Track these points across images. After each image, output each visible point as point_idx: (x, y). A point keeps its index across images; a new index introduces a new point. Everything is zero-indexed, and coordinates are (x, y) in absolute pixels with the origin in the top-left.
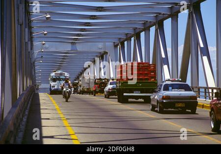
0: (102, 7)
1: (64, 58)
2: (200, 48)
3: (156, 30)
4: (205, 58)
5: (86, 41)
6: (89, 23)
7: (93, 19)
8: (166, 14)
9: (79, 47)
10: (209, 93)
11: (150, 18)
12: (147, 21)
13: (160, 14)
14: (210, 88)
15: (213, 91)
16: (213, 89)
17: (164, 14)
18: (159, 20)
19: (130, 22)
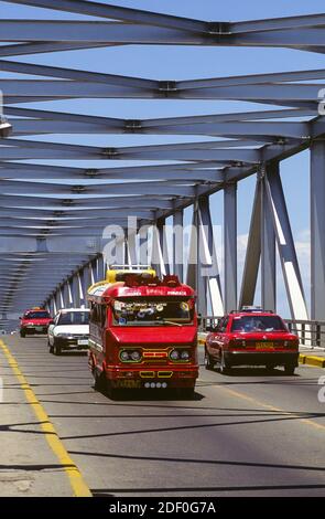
0: (95, 170)
1: (24, 265)
2: (280, 246)
3: (195, 213)
4: (289, 266)
5: (66, 234)
6: (70, 200)
7: (79, 192)
8: (214, 183)
9: (52, 246)
10: (296, 330)
11: (184, 189)
12: (178, 197)
13: (203, 182)
14: (299, 322)
15: (303, 327)
16: (303, 323)
17: (210, 183)
18: (200, 193)
19: (146, 198)
